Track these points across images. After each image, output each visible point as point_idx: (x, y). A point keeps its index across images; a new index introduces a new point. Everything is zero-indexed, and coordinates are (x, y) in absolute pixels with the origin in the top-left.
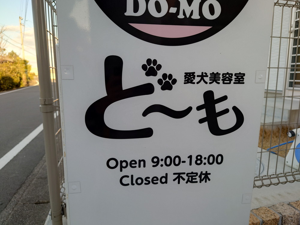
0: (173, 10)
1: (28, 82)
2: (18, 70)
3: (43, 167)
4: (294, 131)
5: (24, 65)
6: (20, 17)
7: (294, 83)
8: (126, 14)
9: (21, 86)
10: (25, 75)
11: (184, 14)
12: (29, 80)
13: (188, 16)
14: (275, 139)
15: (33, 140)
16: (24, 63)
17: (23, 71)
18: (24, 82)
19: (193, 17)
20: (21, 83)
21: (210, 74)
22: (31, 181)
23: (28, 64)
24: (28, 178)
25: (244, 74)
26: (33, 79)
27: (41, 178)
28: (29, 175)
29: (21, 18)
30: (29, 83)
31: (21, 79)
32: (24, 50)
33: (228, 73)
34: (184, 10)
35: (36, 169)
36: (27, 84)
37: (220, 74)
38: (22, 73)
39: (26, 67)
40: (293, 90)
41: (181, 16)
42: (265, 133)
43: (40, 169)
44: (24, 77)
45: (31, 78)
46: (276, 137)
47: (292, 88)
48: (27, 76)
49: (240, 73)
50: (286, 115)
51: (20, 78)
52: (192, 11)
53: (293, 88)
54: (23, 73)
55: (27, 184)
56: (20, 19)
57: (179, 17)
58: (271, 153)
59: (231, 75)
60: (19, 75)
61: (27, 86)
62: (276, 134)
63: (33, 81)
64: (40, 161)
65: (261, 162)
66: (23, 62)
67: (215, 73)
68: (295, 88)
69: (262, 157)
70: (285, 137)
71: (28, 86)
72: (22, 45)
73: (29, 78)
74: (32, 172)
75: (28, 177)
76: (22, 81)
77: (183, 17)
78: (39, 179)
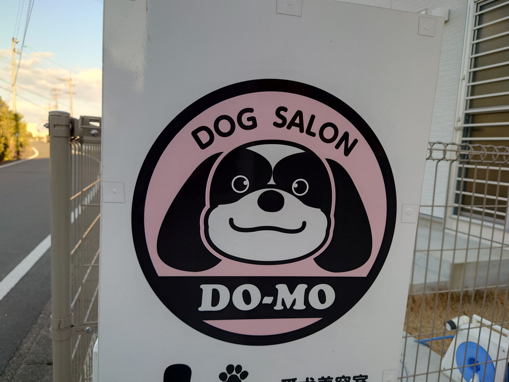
0: (268, 300)
1: (18, 153)
2: (3, 133)
3: (37, 339)
4: (455, 320)
5: (14, 123)
6: (13, 39)
7: (459, 209)
8: (200, 309)
9: (6, 159)
10: (14, 140)
11: (283, 303)
12: (20, 149)
13: (288, 307)
14: (429, 312)
15: (22, 280)
16: (13, 119)
17: (10, 133)
18: (11, 151)
19: (295, 308)
20: (6, 153)
21: (319, 379)
22: (16, 370)
23: (22, 121)
24: (10, 362)
25: (366, 377)
26: (28, 145)
27: (35, 363)
28: (12, 356)
29: (15, 40)
30: (21, 153)
31: (6, 146)
32: (16, 95)
33: (343, 377)
34: (283, 299)
35: (26, 343)
36: (16, 155)
37: (332, 378)
38: (8, 136)
39: (17, 127)
40: (458, 220)
41: (279, 307)
42: (414, 301)
43: (32, 343)
44: (12, 143)
45: (23, 143)
46: (431, 308)
47: (456, 217)
48: (17, 141)
49: (361, 376)
50: (446, 270)
51: (4, 146)
52: (295, 300)
53: (458, 218)
54: (12, 136)
55: (9, 375)
56: (13, 41)
57: (275, 308)
58: (420, 345)
59: (347, 379)
60: (3, 140)
61: (15, 159)
62: (430, 303)
63: (27, 148)
64: (34, 326)
65: (404, 365)
66: (13, 117)
67: (326, 377)
68: (461, 218)
69: (406, 354)
70: (444, 309)
71: (19, 159)
72: (13, 85)
73: (21, 145)
74: (18, 349)
75: (10, 360)
76: (8, 150)
77: (282, 308)
78: (31, 365)
